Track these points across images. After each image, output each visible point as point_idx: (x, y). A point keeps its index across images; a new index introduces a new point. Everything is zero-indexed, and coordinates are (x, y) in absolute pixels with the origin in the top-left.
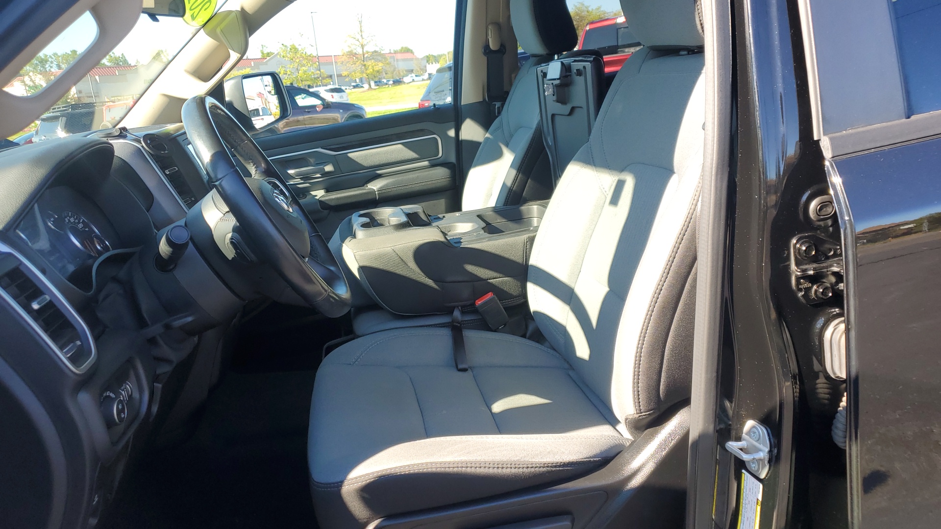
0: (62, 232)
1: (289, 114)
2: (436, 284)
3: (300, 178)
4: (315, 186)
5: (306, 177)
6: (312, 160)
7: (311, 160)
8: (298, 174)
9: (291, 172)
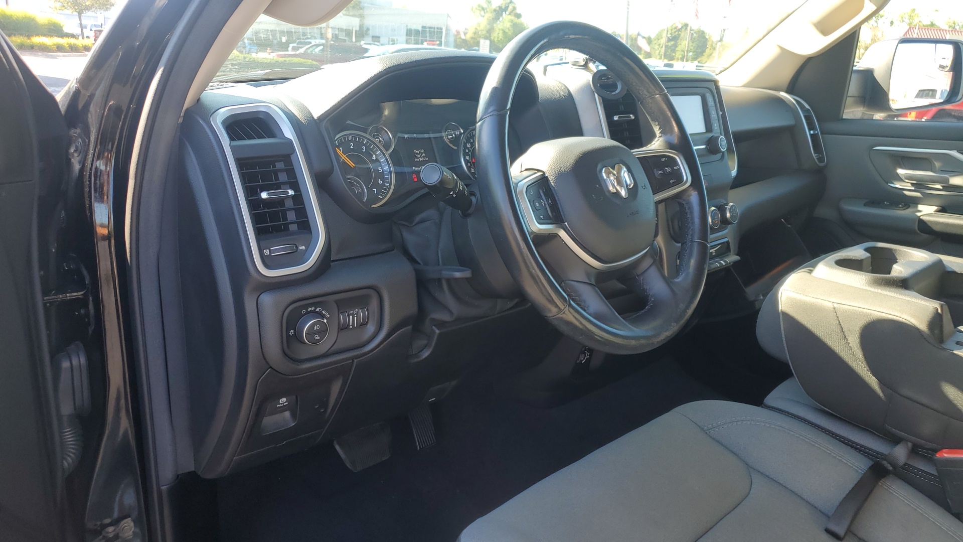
0: (456, 148)
1: (957, 100)
2: (881, 388)
3: (912, 184)
4: (927, 199)
5: (920, 185)
6: (937, 164)
7: (935, 163)
8: (910, 178)
9: (901, 172)
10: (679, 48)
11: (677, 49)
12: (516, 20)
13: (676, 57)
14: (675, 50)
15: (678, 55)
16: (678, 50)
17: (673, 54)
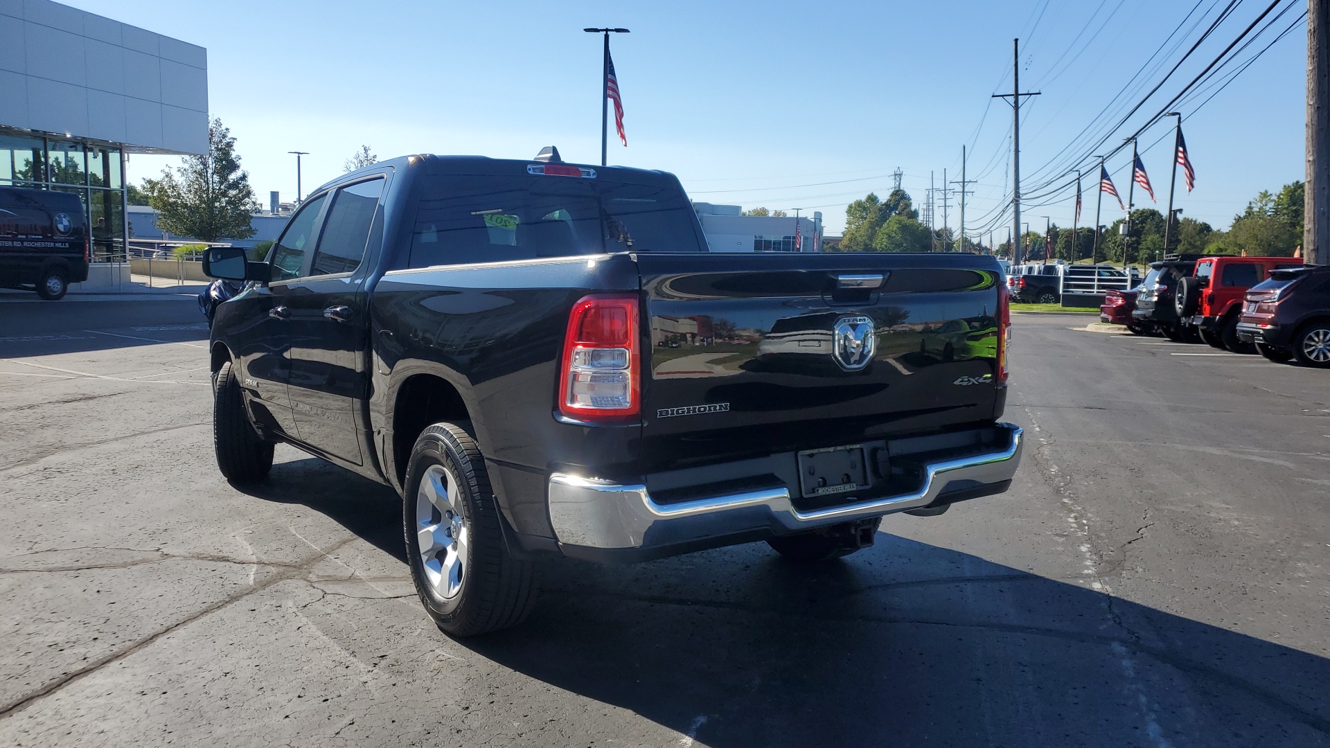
10: (1143, 245)
11: (1140, 247)
12: (910, 222)
13: (1140, 258)
14: (1137, 248)
15: (1143, 254)
16: (1141, 249)
17: (1136, 254)
